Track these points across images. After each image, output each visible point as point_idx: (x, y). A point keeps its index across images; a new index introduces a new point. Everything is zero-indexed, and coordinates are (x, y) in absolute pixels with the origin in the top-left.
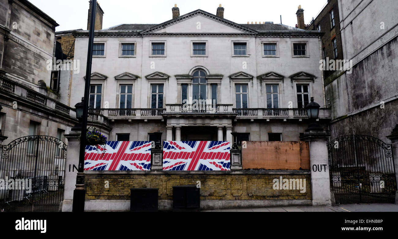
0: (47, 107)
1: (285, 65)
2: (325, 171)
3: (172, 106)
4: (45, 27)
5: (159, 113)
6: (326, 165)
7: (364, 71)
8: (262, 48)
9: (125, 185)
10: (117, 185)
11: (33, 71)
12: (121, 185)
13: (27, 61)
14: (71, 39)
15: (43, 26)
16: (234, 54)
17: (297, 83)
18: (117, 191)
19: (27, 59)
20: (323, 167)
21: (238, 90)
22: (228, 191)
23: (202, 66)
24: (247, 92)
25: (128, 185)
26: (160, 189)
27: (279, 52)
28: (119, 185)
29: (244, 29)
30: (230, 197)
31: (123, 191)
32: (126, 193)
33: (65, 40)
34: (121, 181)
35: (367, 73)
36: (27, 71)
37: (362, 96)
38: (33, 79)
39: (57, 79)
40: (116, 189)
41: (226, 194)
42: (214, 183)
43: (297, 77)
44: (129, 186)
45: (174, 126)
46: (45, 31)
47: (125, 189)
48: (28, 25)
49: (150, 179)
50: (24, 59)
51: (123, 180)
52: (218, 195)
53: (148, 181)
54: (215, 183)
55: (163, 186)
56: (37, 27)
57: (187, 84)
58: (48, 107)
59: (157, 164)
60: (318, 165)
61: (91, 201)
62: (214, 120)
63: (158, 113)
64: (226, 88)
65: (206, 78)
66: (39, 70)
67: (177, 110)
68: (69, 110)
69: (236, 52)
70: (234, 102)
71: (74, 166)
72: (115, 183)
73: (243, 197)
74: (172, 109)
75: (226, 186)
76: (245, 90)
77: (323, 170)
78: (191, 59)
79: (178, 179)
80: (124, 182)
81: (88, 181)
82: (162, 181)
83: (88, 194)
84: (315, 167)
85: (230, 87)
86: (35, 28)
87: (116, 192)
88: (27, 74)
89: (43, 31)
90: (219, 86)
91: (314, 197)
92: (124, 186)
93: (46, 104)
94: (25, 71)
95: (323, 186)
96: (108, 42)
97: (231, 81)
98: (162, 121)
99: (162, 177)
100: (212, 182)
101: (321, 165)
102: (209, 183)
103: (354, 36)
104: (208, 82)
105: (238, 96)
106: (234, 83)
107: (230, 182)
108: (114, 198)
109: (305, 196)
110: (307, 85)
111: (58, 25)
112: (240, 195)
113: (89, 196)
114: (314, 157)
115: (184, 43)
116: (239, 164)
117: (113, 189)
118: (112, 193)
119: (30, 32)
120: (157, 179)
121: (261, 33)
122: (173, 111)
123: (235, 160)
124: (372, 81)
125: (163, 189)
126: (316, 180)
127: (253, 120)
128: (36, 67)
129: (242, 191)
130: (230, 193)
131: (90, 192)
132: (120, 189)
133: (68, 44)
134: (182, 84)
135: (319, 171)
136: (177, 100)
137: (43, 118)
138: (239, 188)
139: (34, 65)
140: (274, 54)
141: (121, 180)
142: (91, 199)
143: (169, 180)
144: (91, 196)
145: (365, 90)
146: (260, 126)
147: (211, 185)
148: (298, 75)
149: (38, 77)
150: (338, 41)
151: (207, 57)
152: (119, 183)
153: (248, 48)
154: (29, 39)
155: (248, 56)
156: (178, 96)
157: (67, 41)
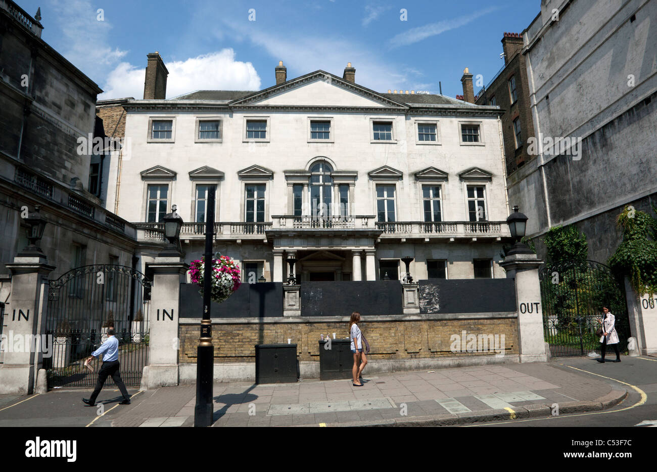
0: (95, 220)
1: (450, 156)
2: (537, 312)
3: (281, 219)
4: (82, 95)
5: (260, 230)
6: (539, 303)
7: (567, 167)
8: (415, 130)
9: (244, 340)
10: (231, 341)
11: (64, 163)
12: (237, 341)
13: (56, 148)
14: (115, 114)
15: (79, 93)
16: (375, 139)
17: (468, 183)
18: (232, 349)
19: (56, 144)
20: (534, 306)
21: (380, 194)
22: (400, 345)
23: (325, 157)
24: (393, 197)
25: (248, 340)
26: (298, 346)
27: (441, 136)
28: (235, 341)
29: (389, 102)
30: (403, 354)
31: (242, 349)
32: (247, 353)
33: (106, 115)
34: (238, 335)
35: (571, 169)
36: (56, 163)
37: (566, 203)
38: (64, 176)
39: (97, 176)
40: (230, 346)
41: (398, 351)
42: (378, 335)
43: (469, 174)
44: (251, 341)
45: (284, 250)
46: (82, 100)
47: (244, 346)
48: (57, 90)
49: (282, 331)
50: (51, 144)
51: (241, 332)
52: (386, 352)
53: (279, 334)
54: (381, 335)
55: (302, 340)
56: (70, 94)
57: (302, 185)
58: (97, 221)
59: (292, 308)
60: (528, 304)
61: (192, 365)
62: (347, 240)
63: (258, 229)
64: (363, 191)
65: (332, 174)
66: (72, 161)
67: (289, 225)
68: (124, 226)
69: (376, 137)
70: (375, 212)
71: (164, 311)
72: (229, 338)
73: (423, 354)
74: (281, 224)
75: (397, 338)
76: (391, 194)
77: (535, 310)
78: (308, 146)
79: (325, 329)
80: (242, 335)
81: (186, 335)
82: (300, 332)
83: (187, 354)
84: (523, 306)
85: (369, 188)
86: (69, 95)
87: (231, 351)
88: (56, 167)
89: (80, 101)
90: (351, 188)
91: (524, 350)
92: (242, 342)
93: (93, 215)
94: (53, 162)
95: (535, 333)
96: (178, 118)
97: (370, 179)
98: (264, 242)
99: (301, 326)
100: (377, 333)
101: (532, 304)
102: (372, 335)
103: (552, 116)
104: (335, 182)
105: (380, 204)
106: (374, 183)
107: (402, 332)
108: (228, 361)
109: (510, 349)
110: (482, 187)
111: (101, 91)
112: (417, 351)
113: (189, 357)
114: (522, 292)
115: (297, 121)
116: (416, 305)
117: (226, 346)
118: (225, 352)
119: (61, 101)
120: (294, 330)
121: (414, 108)
122: (283, 226)
123: (409, 299)
124: (580, 182)
125: (303, 345)
126: (526, 326)
127: (405, 240)
128: (69, 157)
129: (420, 345)
130: (403, 348)
131: (190, 351)
132: (236, 346)
133: (110, 121)
134: (294, 185)
135: (529, 312)
136: (286, 209)
137: (90, 238)
138: (416, 340)
139: (66, 155)
140: (433, 139)
141: (238, 332)
142: (192, 362)
143: (311, 331)
144: (192, 358)
145: (570, 195)
146: (415, 249)
147: (374, 338)
148: (469, 171)
149: (71, 172)
150: (523, 122)
151: (333, 143)
152: (235, 336)
153: (394, 130)
154: (59, 113)
155: (396, 142)
156: (288, 203)
157: (109, 116)
